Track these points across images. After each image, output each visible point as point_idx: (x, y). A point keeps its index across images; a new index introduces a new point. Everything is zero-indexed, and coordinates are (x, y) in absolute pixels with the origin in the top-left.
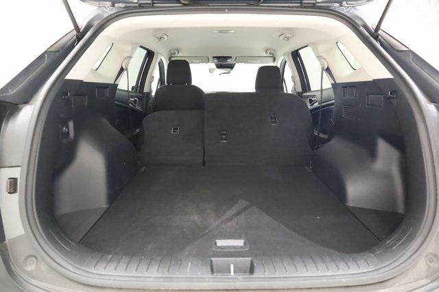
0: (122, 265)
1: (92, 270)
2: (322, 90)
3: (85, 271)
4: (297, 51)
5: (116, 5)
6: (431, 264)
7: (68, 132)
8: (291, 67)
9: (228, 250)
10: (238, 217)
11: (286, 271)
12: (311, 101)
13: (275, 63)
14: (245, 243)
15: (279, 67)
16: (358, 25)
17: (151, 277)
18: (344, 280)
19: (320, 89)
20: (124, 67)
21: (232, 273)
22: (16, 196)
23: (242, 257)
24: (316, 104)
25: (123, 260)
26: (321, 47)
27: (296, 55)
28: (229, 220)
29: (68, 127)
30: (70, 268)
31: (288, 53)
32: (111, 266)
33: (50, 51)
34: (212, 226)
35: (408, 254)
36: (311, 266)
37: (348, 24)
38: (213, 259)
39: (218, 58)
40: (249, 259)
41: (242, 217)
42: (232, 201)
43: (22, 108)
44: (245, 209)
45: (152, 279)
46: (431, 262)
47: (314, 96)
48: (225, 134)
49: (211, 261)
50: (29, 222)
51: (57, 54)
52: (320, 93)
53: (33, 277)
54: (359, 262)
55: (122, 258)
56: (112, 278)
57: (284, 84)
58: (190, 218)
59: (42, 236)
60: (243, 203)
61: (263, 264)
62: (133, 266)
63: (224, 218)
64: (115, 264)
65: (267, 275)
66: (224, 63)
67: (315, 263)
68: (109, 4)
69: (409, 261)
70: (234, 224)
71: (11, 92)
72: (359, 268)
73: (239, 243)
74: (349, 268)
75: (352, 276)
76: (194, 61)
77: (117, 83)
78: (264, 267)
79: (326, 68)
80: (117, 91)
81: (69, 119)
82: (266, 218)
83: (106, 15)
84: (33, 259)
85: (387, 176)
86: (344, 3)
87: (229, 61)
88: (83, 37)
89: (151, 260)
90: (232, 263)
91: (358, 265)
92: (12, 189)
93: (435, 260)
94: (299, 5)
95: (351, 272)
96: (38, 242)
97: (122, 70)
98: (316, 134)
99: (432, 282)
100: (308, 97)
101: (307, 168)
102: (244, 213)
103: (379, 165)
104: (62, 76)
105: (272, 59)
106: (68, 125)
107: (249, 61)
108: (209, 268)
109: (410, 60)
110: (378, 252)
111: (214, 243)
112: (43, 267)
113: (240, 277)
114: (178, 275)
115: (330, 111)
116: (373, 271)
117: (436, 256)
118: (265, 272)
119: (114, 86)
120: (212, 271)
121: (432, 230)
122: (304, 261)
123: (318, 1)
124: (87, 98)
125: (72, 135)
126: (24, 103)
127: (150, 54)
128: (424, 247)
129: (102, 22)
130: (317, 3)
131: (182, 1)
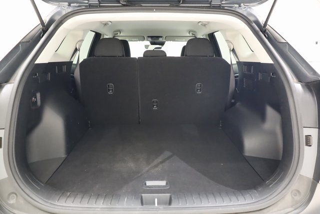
0: (78, 200)
1: (56, 203)
3: (51, 203)
5: (72, 5)
6: (295, 197)
7: (36, 101)
9: (154, 188)
10: (163, 164)
11: (194, 203)
14: (167, 184)
16: (251, 22)
20: (78, 48)
21: (156, 205)
22: (1, 150)
23: (164, 193)
25: (78, 196)
26: (228, 34)
27: (212, 36)
28: (156, 166)
29: (36, 98)
30: (40, 201)
31: (206, 35)
32: (70, 200)
33: (23, 42)
34: (144, 171)
35: (279, 190)
36: (212, 199)
37: (244, 21)
38: (143, 195)
39: (151, 37)
40: (169, 194)
41: (166, 165)
42: (159, 152)
43: (4, 86)
44: (168, 158)
45: (99, 209)
46: (296, 196)
50: (11, 169)
53: (14, 208)
54: (245, 196)
55: (77, 194)
56: (71, 208)
58: (127, 165)
59: (20, 179)
60: (167, 154)
61: (178, 198)
62: (86, 200)
63: (152, 165)
64: (73, 198)
65: (180, 205)
66: (156, 41)
67: (215, 197)
69: (279, 195)
70: (160, 170)
72: (245, 200)
73: (163, 183)
74: (238, 201)
75: (239, 206)
77: (72, 60)
78: (179, 200)
79: (232, 49)
80: (73, 66)
81: (37, 91)
82: (183, 165)
83: (64, 13)
84: (14, 195)
86: (242, 4)
87: (161, 40)
88: (47, 29)
89: (98, 196)
90: (156, 198)
91: (245, 198)
93: (298, 194)
94: (209, 5)
95: (247, 202)
96: (17, 183)
97: (76, 50)
101: (218, 126)
102: (168, 161)
103: (268, 125)
104: (33, 61)
106: (36, 96)
107: (176, 40)
108: (140, 201)
109: (287, 50)
110: (260, 189)
111: (144, 183)
112: (22, 201)
113: (161, 207)
114: (117, 206)
116: (255, 202)
117: (299, 192)
118: (179, 203)
119: (70, 63)
120: (142, 204)
121: (296, 173)
122: (207, 196)
123: (223, 2)
124: (49, 74)
125: (39, 103)
126: (6, 82)
127: (98, 36)
128: (290, 185)
129: (61, 18)
130: (222, 4)
131: (121, 2)
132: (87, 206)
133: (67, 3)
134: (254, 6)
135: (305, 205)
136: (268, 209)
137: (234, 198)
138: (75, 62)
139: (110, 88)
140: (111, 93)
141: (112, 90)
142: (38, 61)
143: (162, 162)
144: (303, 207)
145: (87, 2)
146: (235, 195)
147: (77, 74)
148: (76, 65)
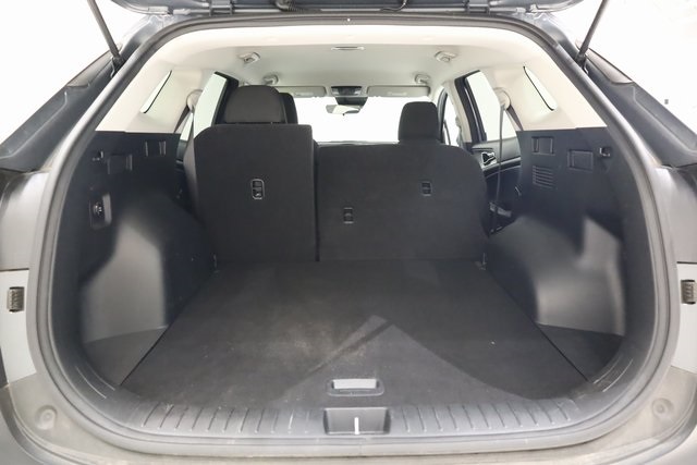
0: (188, 420)
1: (141, 428)
2: (501, 141)
3: (129, 429)
4: (464, 78)
5: (176, 11)
6: (659, 415)
7: (102, 213)
8: (454, 103)
9: (351, 395)
10: (369, 343)
11: (440, 428)
12: (486, 157)
13: (431, 96)
14: (378, 385)
15: (436, 104)
16: (553, 41)
17: (231, 439)
18: (526, 440)
19: (498, 138)
20: (190, 106)
21: (357, 431)
22: (22, 315)
23: (373, 406)
24: (494, 163)
25: (189, 412)
26: (499, 74)
27: (462, 84)
28: (354, 347)
29: (101, 205)
30: (107, 425)
31: (450, 81)
32: (171, 422)
33: (72, 87)
34: (328, 358)
35: (626, 399)
36: (477, 418)
37: (538, 40)
38: (328, 409)
39: (340, 89)
40: (384, 409)
41: (375, 343)
42: (359, 318)
43: (30, 177)
44: (380, 330)
45: (233, 442)
46: (662, 411)
47: (490, 150)
48: (351, 211)
49: (325, 412)
50: (43, 355)
51: (83, 91)
52: (498, 145)
53: (50, 440)
54: (549, 413)
55: (187, 409)
56: (172, 440)
57: (444, 129)
58: (293, 344)
60: (376, 321)
61: (404, 417)
62: (204, 421)
63: (347, 344)
64: (178, 417)
65: (410, 433)
66: (350, 96)
67: (483, 414)
68: (164, 9)
69: (626, 411)
70: (361, 355)
71: (12, 154)
72: (551, 421)
73: (369, 384)
74: (535, 423)
75: (537, 434)
76: (302, 94)
77: (178, 132)
78: (406, 422)
79: (507, 106)
80: (180, 144)
81: (104, 192)
82: (410, 344)
83: (159, 28)
84: (50, 411)
85: (600, 278)
86: (533, 7)
87: (358, 94)
88: (124, 62)
89: (232, 412)
90: (356, 416)
91: (549, 416)
92: (15, 304)
93: (666, 409)
94: (463, 10)
95: (538, 427)
96: (57, 386)
97: (187, 111)
98: (492, 209)
99: (662, 442)
100: (481, 151)
101: (478, 264)
102: (378, 337)
103: (587, 261)
104: (92, 127)
105: (424, 90)
106: (102, 201)
107: (389, 93)
108: (322, 423)
109: (633, 99)
110: (581, 397)
111: (329, 384)
112: (66, 425)
113: (369, 436)
114: (273, 434)
115: (514, 174)
116: (572, 426)
117: (668, 403)
118: (407, 428)
119: (175, 137)
120: (326, 429)
121: (662, 363)
122: (466, 412)
123: (493, 3)
124: (131, 157)
125: (108, 216)
126: (33, 170)
127: (231, 85)
128: (649, 388)
129: (152, 38)
130: (491, 6)
131: (279, 5)
132: (207, 434)
133: (165, 9)
134: (558, 10)
135: (683, 432)
136: (601, 441)
137: (525, 417)
138: (184, 137)
139: (257, 189)
140: (258, 197)
141: (262, 192)
142: (103, 126)
143: (365, 340)
144: (679, 438)
145: (206, 5)
146: (527, 409)
147: (189, 160)
148: (187, 142)
